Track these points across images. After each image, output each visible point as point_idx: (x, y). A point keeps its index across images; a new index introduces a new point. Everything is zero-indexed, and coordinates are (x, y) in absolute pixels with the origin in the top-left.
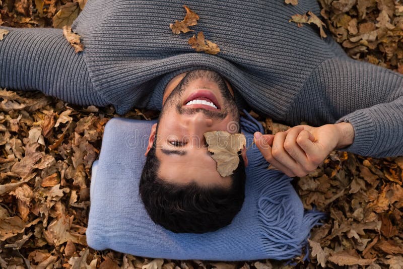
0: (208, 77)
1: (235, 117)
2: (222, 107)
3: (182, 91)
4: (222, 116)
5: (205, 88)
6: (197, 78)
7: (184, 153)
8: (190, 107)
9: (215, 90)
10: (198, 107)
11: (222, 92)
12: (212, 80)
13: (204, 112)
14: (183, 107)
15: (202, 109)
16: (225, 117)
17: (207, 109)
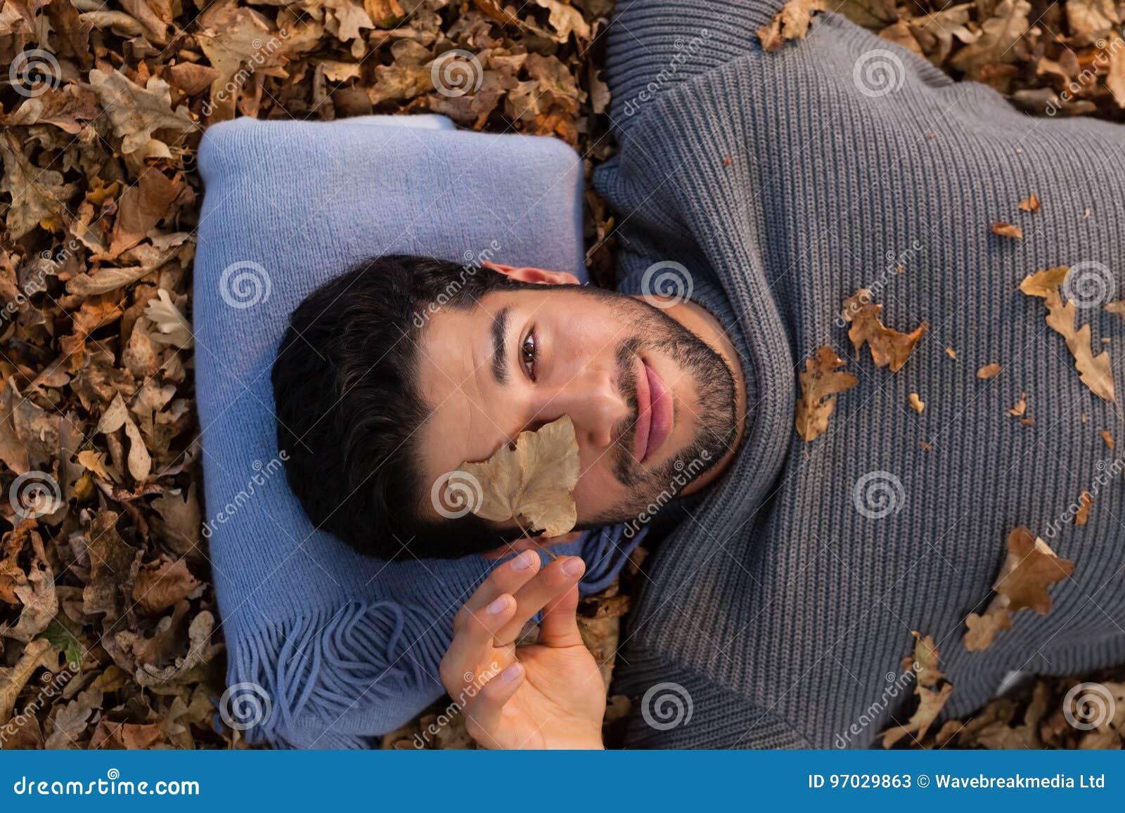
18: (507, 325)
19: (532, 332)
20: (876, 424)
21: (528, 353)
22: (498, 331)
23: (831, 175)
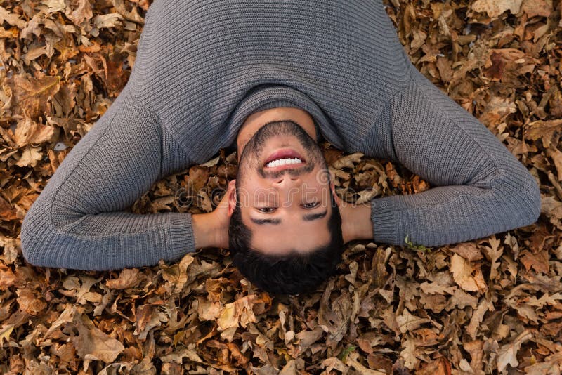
0: (284, 132)
1: (321, 163)
2: (307, 159)
3: (260, 152)
4: (309, 169)
5: (283, 146)
6: (273, 135)
7: (278, 222)
8: (273, 170)
9: (295, 144)
10: (281, 169)
11: (303, 144)
12: (290, 134)
13: (290, 173)
14: (265, 170)
15: (286, 170)
16: (312, 170)
17: (291, 168)
18: (258, 219)
19: (259, 209)
20: (289, 45)
21: (266, 210)
22: (260, 222)
23: (200, 77)
